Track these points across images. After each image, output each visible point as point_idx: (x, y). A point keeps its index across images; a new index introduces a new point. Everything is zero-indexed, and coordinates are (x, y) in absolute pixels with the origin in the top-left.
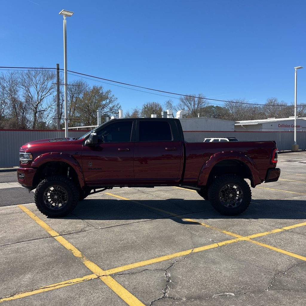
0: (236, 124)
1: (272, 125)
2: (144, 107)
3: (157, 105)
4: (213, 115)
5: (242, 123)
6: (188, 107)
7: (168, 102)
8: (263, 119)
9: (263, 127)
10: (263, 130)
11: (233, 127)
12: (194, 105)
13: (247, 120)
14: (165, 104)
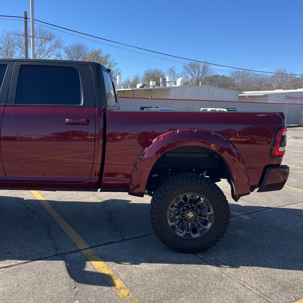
0: (240, 95)
1: (278, 97)
2: (145, 74)
3: (159, 72)
4: (218, 84)
5: (247, 94)
6: (192, 75)
7: (171, 69)
8: (269, 90)
9: (269, 98)
10: (269, 102)
11: (237, 97)
12: (198, 74)
13: (253, 91)
14: (168, 72)
